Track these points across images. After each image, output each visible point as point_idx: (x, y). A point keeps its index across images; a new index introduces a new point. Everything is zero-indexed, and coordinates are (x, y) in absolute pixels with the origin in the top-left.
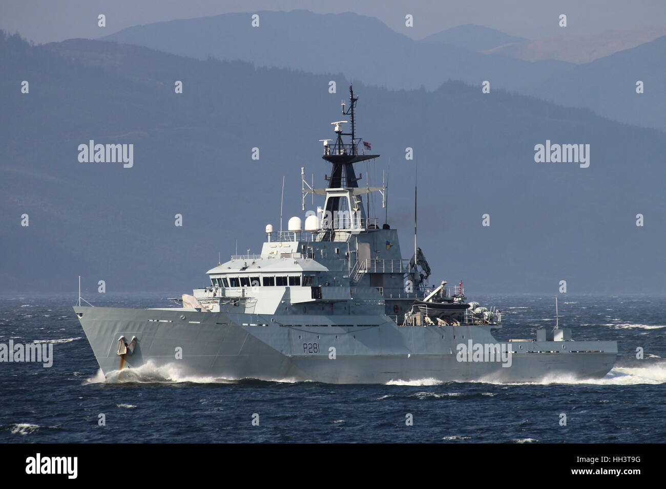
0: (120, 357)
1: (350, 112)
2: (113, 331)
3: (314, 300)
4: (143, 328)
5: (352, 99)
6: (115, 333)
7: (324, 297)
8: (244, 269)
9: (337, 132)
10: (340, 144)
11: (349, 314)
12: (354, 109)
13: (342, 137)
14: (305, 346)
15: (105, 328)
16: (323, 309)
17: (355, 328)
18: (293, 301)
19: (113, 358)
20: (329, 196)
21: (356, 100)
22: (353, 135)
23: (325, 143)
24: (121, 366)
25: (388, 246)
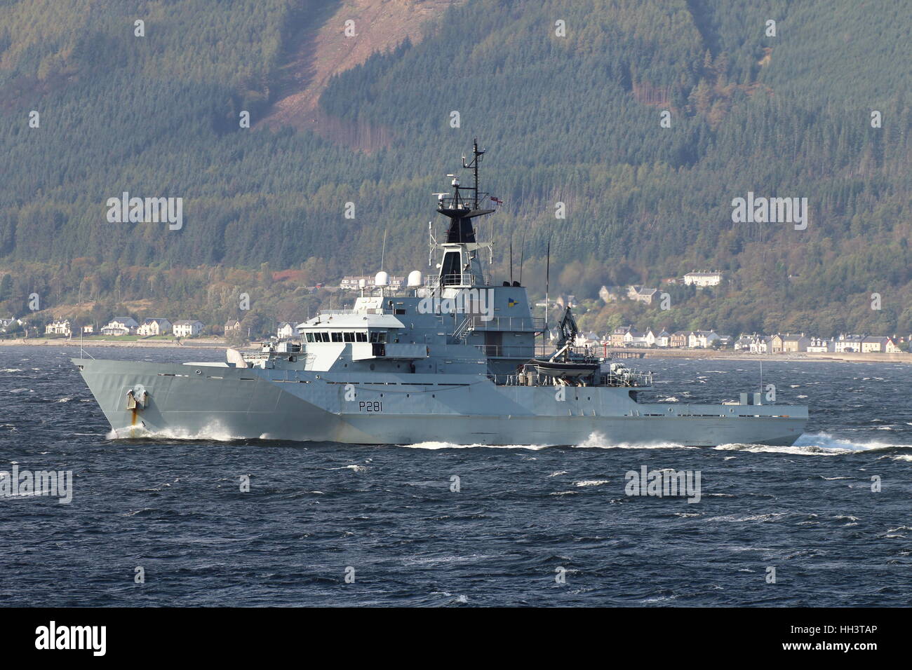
0: (132, 412)
1: (473, 165)
2: (120, 384)
3: (375, 357)
4: (154, 382)
5: (476, 152)
6: (123, 386)
7: (389, 355)
8: (317, 323)
9: (454, 186)
10: (457, 198)
11: (436, 373)
12: (479, 163)
13: (460, 190)
14: (362, 404)
15: (109, 382)
16: (399, 366)
17: (435, 387)
18: (354, 358)
19: (123, 412)
20: (447, 251)
21: (481, 153)
22: (476, 189)
23: (440, 197)
24: (134, 422)
25: (512, 304)
